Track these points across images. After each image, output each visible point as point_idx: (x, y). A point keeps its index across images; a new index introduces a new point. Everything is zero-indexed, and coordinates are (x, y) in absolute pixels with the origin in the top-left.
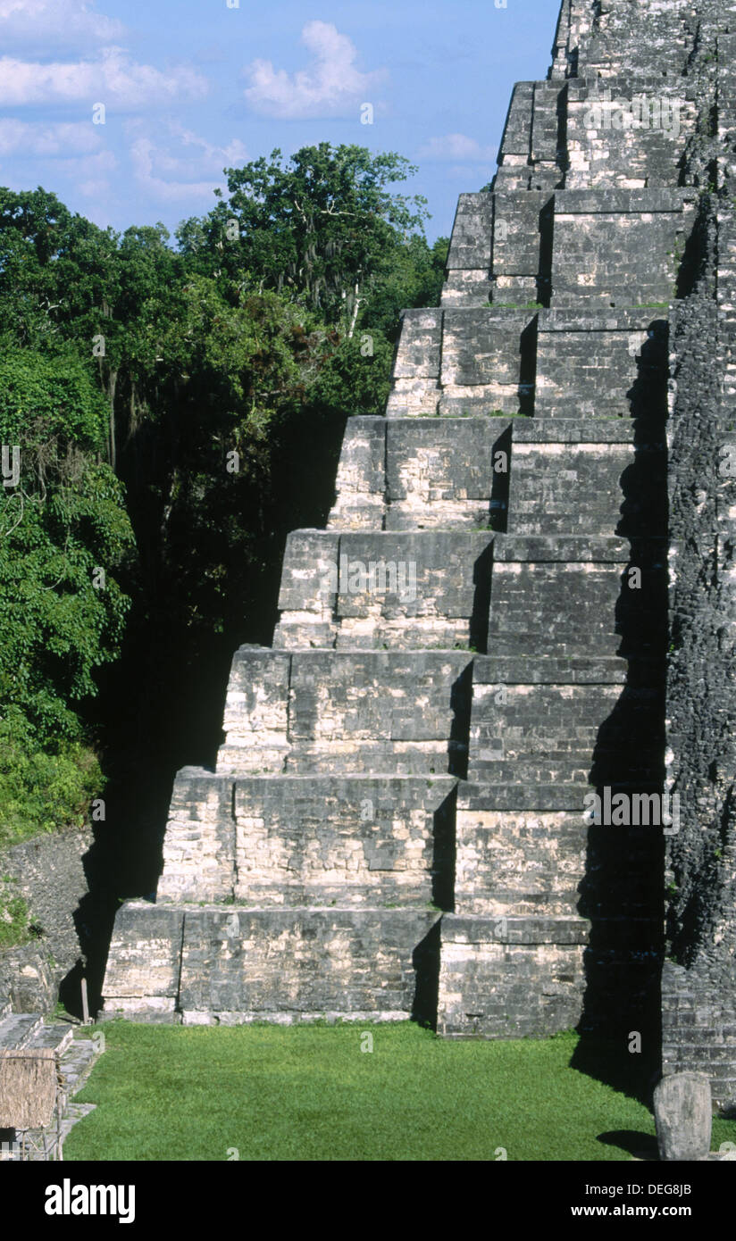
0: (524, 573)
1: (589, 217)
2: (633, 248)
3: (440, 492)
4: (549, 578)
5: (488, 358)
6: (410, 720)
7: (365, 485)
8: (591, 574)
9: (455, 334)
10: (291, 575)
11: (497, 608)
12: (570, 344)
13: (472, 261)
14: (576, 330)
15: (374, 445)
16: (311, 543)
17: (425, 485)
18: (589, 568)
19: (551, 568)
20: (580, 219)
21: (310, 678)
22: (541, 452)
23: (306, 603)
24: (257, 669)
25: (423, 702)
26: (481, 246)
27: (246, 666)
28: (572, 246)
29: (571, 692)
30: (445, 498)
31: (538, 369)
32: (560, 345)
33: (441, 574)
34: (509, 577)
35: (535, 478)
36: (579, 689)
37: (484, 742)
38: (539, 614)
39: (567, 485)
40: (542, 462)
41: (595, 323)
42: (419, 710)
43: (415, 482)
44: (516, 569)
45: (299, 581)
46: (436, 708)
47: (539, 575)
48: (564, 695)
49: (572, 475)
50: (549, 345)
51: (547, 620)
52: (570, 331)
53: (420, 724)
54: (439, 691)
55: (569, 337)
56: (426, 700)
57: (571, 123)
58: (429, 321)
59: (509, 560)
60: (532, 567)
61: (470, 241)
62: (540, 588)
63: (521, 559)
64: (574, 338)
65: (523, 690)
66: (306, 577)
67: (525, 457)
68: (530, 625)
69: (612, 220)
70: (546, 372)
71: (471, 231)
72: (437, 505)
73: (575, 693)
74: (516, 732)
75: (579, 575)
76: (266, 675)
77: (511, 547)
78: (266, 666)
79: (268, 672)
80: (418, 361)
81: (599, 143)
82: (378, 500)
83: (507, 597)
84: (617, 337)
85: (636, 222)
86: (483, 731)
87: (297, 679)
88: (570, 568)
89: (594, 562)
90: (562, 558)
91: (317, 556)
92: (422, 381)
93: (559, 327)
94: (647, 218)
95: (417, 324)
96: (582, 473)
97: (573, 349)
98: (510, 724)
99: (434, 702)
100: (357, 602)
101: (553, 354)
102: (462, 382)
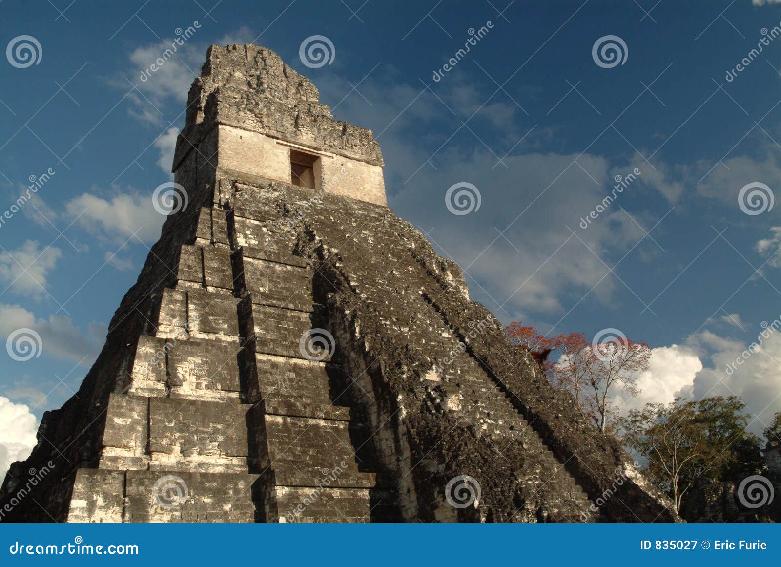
0: (285, 423)
1: (261, 262)
2: (285, 280)
3: (204, 383)
4: (300, 427)
5: (216, 320)
6: (219, 521)
7: (152, 376)
8: (324, 426)
9: (195, 304)
10: (113, 421)
11: (272, 443)
12: (270, 313)
13: (192, 278)
14: (273, 306)
16: (127, 401)
17: (193, 379)
18: (322, 423)
19: (300, 421)
20: (256, 262)
21: (142, 489)
22: (273, 360)
23: (124, 442)
24: (97, 482)
25: (228, 507)
26: (196, 271)
27: (87, 479)
28: (254, 273)
29: (338, 494)
30: (207, 387)
31: (255, 323)
32: (265, 313)
33: (220, 427)
34: (277, 424)
35: (272, 374)
36: (343, 491)
38: (299, 449)
39: (291, 380)
40: (274, 365)
41: (282, 304)
42: (226, 513)
43: (187, 376)
44: (279, 420)
45: (119, 425)
46: (238, 512)
47: (294, 425)
48: (334, 495)
49: (293, 375)
50: (259, 311)
51: (304, 452)
52: (269, 306)
53: (229, 522)
54: (238, 500)
55: (269, 309)
56: (230, 506)
57: (236, 225)
58: (178, 296)
59: (276, 414)
60: (289, 420)
61: (189, 267)
62: (298, 433)
63: (283, 413)
64: (272, 310)
65: (308, 491)
66: (124, 423)
67: (264, 362)
68: (294, 455)
69: (272, 265)
70: (259, 325)
71: (190, 263)
72: (201, 392)
73: (341, 494)
74: (310, 520)
75: (317, 427)
76: (104, 486)
77: (276, 405)
78: (104, 480)
79: (106, 484)
80: (173, 316)
81: (252, 237)
82: (161, 386)
83: (277, 437)
84: (294, 314)
85: (284, 269)
87: (132, 489)
88: (311, 422)
89: (324, 419)
90: (307, 415)
91: (132, 410)
92: (175, 328)
93: (264, 302)
94: (289, 268)
95: (171, 296)
96: (297, 374)
97: (272, 316)
98: (304, 515)
99: (235, 507)
100: (164, 442)
101: (262, 316)
102: (203, 330)
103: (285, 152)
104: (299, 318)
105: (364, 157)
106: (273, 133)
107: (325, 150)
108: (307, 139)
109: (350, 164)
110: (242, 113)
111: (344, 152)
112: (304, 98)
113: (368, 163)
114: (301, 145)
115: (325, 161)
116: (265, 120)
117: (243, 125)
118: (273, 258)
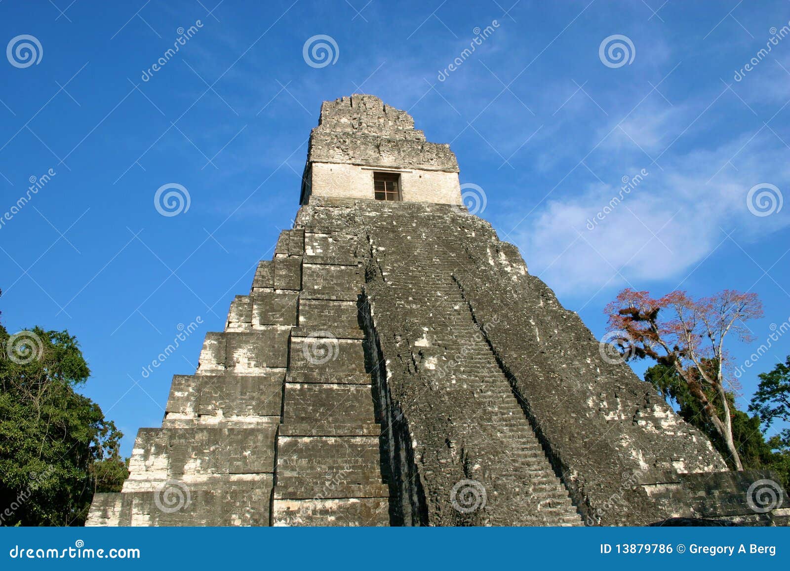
0: (302, 389)
1: (318, 266)
2: (338, 277)
3: (253, 363)
4: (315, 391)
5: (274, 314)
6: (239, 463)
7: (214, 361)
8: (336, 389)
9: (258, 305)
10: (174, 395)
11: (288, 405)
12: (315, 305)
13: (264, 285)
14: (317, 299)
15: (220, 343)
16: (186, 380)
17: (246, 361)
18: (335, 387)
19: (315, 386)
20: (314, 266)
21: (182, 441)
23: (182, 409)
24: (152, 436)
25: (247, 453)
26: (268, 280)
27: (145, 434)
28: (311, 275)
29: (333, 441)
30: (256, 366)
31: (300, 313)
32: (310, 305)
33: (255, 394)
34: (295, 390)
36: (338, 439)
37: (286, 467)
38: (311, 408)
41: (326, 297)
42: (245, 457)
43: (241, 359)
44: (298, 386)
45: (178, 397)
46: (255, 456)
47: (309, 389)
48: (330, 442)
50: (305, 305)
51: (315, 411)
52: (314, 299)
53: (245, 464)
54: (256, 447)
55: (314, 302)
56: (249, 452)
57: (307, 240)
58: (246, 300)
59: (294, 382)
60: (306, 386)
61: (263, 277)
62: (311, 396)
63: (300, 381)
64: (317, 303)
65: (307, 440)
66: (182, 396)
67: (298, 343)
68: (307, 412)
69: (328, 267)
70: (303, 315)
71: (264, 274)
72: (250, 370)
73: (336, 441)
74: (304, 462)
75: (331, 390)
76: (157, 440)
77: (295, 375)
78: (157, 435)
79: (158, 438)
80: (241, 316)
81: (319, 247)
82: (220, 367)
83: (294, 399)
84: (336, 303)
85: (338, 269)
86: (285, 461)
87: (175, 441)
88: (325, 386)
89: (338, 384)
90: (322, 382)
91: (189, 386)
92: (242, 324)
93: (310, 297)
94: (343, 267)
95: (241, 301)
97: (316, 307)
98: (300, 457)
99: (253, 453)
100: (210, 408)
101: (307, 308)
102: (262, 324)
103: (369, 175)
104: (340, 306)
105: (440, 168)
106: (358, 162)
107: (404, 168)
108: (388, 161)
109: (427, 175)
110: (331, 151)
111: (421, 166)
112: (401, 128)
113: (444, 171)
114: (383, 167)
115: (404, 177)
116: (351, 153)
117: (331, 160)
118: (329, 261)
